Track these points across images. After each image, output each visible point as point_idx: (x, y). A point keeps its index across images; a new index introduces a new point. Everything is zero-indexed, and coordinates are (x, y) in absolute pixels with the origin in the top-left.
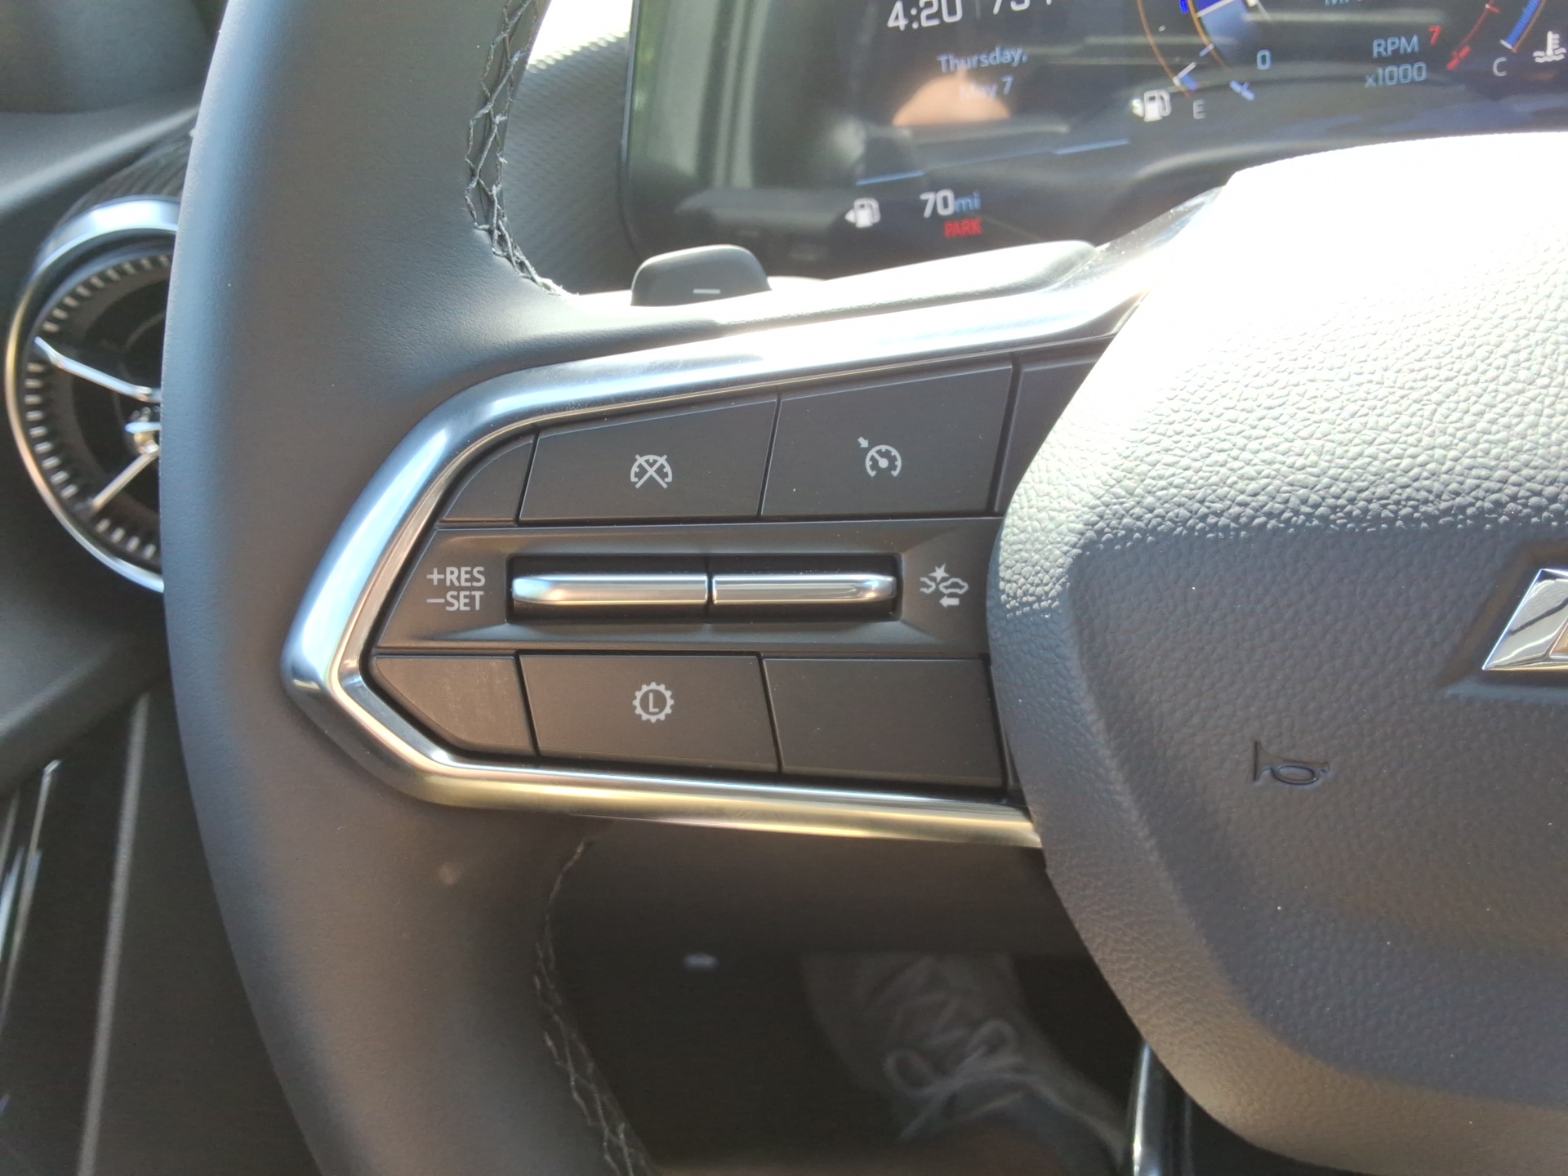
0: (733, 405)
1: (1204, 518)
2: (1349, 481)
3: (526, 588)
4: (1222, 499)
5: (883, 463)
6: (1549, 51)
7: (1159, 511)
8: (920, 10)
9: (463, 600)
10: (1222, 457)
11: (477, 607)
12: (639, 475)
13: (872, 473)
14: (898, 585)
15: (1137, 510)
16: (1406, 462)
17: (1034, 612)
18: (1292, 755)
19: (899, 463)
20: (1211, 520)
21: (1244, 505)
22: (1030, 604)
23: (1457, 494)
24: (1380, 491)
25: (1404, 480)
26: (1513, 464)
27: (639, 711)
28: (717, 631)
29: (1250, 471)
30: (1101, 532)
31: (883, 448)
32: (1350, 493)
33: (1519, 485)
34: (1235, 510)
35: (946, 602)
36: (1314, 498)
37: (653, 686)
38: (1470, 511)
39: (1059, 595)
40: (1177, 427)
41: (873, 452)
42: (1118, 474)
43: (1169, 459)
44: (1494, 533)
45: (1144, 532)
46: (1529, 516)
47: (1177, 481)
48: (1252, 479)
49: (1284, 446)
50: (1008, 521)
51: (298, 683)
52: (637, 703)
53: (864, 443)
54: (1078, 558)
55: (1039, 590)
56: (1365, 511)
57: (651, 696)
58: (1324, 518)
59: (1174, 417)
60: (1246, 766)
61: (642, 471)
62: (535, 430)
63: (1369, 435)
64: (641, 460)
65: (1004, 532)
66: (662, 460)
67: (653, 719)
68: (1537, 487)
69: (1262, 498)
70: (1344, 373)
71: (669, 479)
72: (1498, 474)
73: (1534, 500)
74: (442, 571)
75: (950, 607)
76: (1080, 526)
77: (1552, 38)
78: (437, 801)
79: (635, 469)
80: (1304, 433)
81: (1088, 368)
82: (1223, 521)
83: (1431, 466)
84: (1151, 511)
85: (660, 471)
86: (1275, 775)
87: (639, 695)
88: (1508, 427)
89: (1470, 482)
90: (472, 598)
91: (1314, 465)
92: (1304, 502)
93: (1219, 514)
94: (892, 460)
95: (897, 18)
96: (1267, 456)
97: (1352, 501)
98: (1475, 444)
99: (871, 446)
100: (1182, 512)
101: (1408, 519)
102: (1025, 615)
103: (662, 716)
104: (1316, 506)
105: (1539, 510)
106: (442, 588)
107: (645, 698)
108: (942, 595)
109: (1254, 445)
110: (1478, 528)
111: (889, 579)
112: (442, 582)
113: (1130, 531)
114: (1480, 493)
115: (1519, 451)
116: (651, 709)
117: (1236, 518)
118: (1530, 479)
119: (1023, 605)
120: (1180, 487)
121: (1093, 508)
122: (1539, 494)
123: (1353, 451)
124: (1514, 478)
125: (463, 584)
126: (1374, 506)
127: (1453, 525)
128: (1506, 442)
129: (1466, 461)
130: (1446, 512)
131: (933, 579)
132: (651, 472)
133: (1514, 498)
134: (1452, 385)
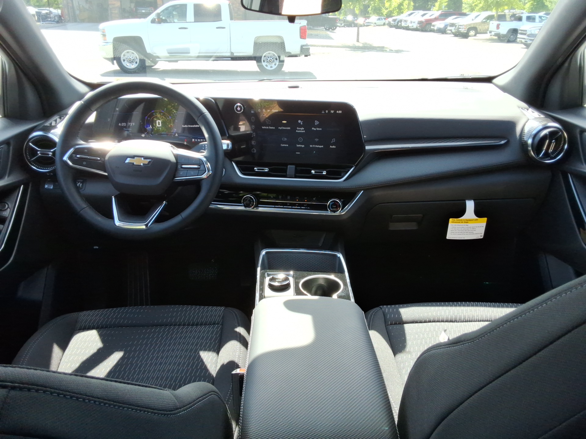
3: (78, 156)
8: (122, 124)
25: (124, 154)
35: (103, 160)
51: (63, 159)
52: (83, 163)
55: (108, 159)
62: (80, 148)
64: (85, 150)
74: (73, 155)
78: (70, 166)
95: (120, 124)
101: (123, 156)
105: (128, 156)
111: (100, 159)
115: (128, 154)
125: (75, 155)
130: (125, 156)
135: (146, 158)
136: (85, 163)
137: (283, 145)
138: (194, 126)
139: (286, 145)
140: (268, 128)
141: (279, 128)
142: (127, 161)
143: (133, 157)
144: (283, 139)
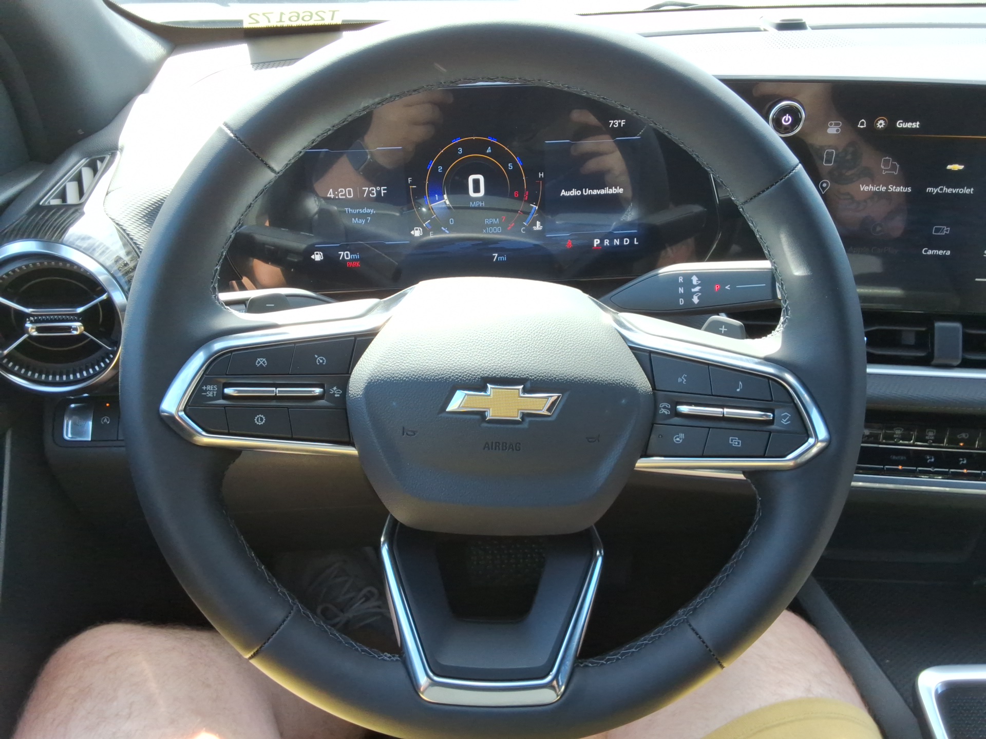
0: (283, 346)
1: (393, 378)
2: (422, 371)
3: (229, 391)
4: (397, 374)
5: (321, 361)
6: (538, 227)
7: (384, 376)
8: (339, 193)
9: (211, 394)
10: (398, 364)
11: (215, 395)
12: (258, 363)
13: (318, 364)
14: (324, 391)
15: (380, 375)
16: (434, 367)
17: (356, 398)
18: (410, 429)
19: (325, 361)
20: (395, 378)
21: (402, 375)
22: (356, 396)
23: (442, 374)
24: (428, 373)
25: (433, 371)
26: (453, 369)
27: (256, 422)
28: (277, 402)
29: (403, 367)
30: (372, 380)
31: (321, 357)
32: (422, 373)
33: (454, 373)
34: (400, 376)
35: (336, 395)
36: (415, 374)
37: (260, 416)
38: (445, 378)
39: (362, 394)
40: (390, 356)
41: (318, 359)
42: (376, 367)
43: (387, 364)
44: (449, 383)
45: (381, 380)
46: (455, 380)
47: (389, 369)
48: (404, 369)
49: (411, 362)
50: (352, 376)
51: (163, 414)
52: (256, 420)
53: (316, 356)
54: (367, 386)
55: (358, 393)
56: (425, 377)
57: (259, 418)
58: (417, 379)
59: (389, 354)
60: (401, 432)
61: (259, 363)
62: (231, 352)
63: (427, 361)
64: (259, 360)
65: (351, 379)
66: (264, 360)
67: (260, 424)
68: (457, 374)
69: (405, 374)
70: (424, 347)
71: (266, 364)
72: (451, 370)
73: (457, 376)
74: (206, 386)
75: (337, 397)
76: (367, 378)
77: (538, 223)
78: (198, 444)
79: (257, 362)
80: (415, 360)
81: (373, 339)
82: (397, 378)
83: (438, 368)
84: (383, 375)
85: (264, 363)
86: (407, 434)
87: (256, 418)
88: (453, 361)
89: (445, 372)
90: (214, 393)
91: (416, 367)
92: (414, 375)
93: (397, 377)
94: (323, 361)
95: (330, 194)
96: (407, 364)
97: (423, 375)
98: (447, 364)
99: (318, 357)
100: (389, 376)
101: (433, 379)
102: (355, 399)
103: (262, 423)
104: (416, 376)
105: (457, 378)
106: (206, 391)
107: (258, 419)
108: (335, 394)
109: (405, 362)
110: (446, 382)
111: (322, 390)
112: (206, 389)
113: (378, 380)
114: (447, 374)
115: (455, 366)
116: (259, 421)
117: (400, 378)
118: (456, 372)
119: (354, 396)
120: (389, 370)
121: (370, 374)
122: (457, 375)
123: (424, 364)
124: (453, 372)
125: (212, 390)
126: (427, 376)
127: (441, 381)
128: (452, 364)
129: (445, 368)
130: (440, 378)
131: (333, 390)
132: (261, 362)
133: (453, 376)
134: (444, 351)
135: (533, 385)
136: (260, 420)
137: (930, 252)
138: (603, 192)
139: (940, 252)
140: (883, 189)
141: (929, 189)
142: (453, 406)
143: (479, 384)
144: (937, 230)
